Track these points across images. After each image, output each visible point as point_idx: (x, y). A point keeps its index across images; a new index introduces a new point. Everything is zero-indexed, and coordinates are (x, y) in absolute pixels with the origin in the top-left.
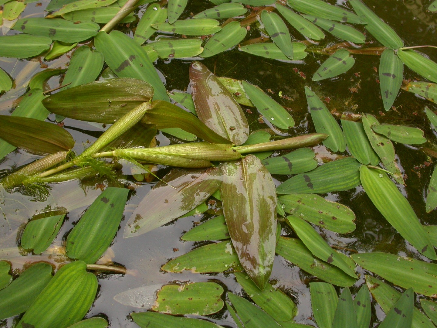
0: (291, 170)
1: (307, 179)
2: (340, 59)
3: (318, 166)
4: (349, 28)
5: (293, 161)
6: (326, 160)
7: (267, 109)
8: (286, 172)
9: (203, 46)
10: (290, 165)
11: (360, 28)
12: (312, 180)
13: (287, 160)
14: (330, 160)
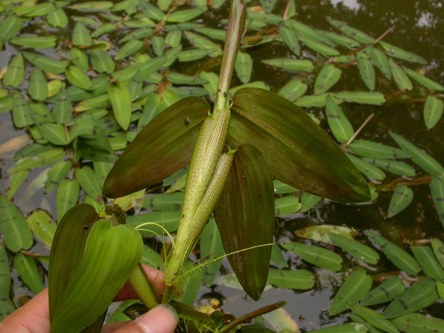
0: (389, 298)
1: (402, 302)
2: (402, 194)
3: (406, 289)
4: (401, 163)
5: (388, 290)
6: (412, 284)
7: (355, 251)
8: (386, 300)
9: (300, 201)
10: (387, 293)
11: (409, 162)
12: (406, 303)
13: (383, 290)
14: (414, 282)
